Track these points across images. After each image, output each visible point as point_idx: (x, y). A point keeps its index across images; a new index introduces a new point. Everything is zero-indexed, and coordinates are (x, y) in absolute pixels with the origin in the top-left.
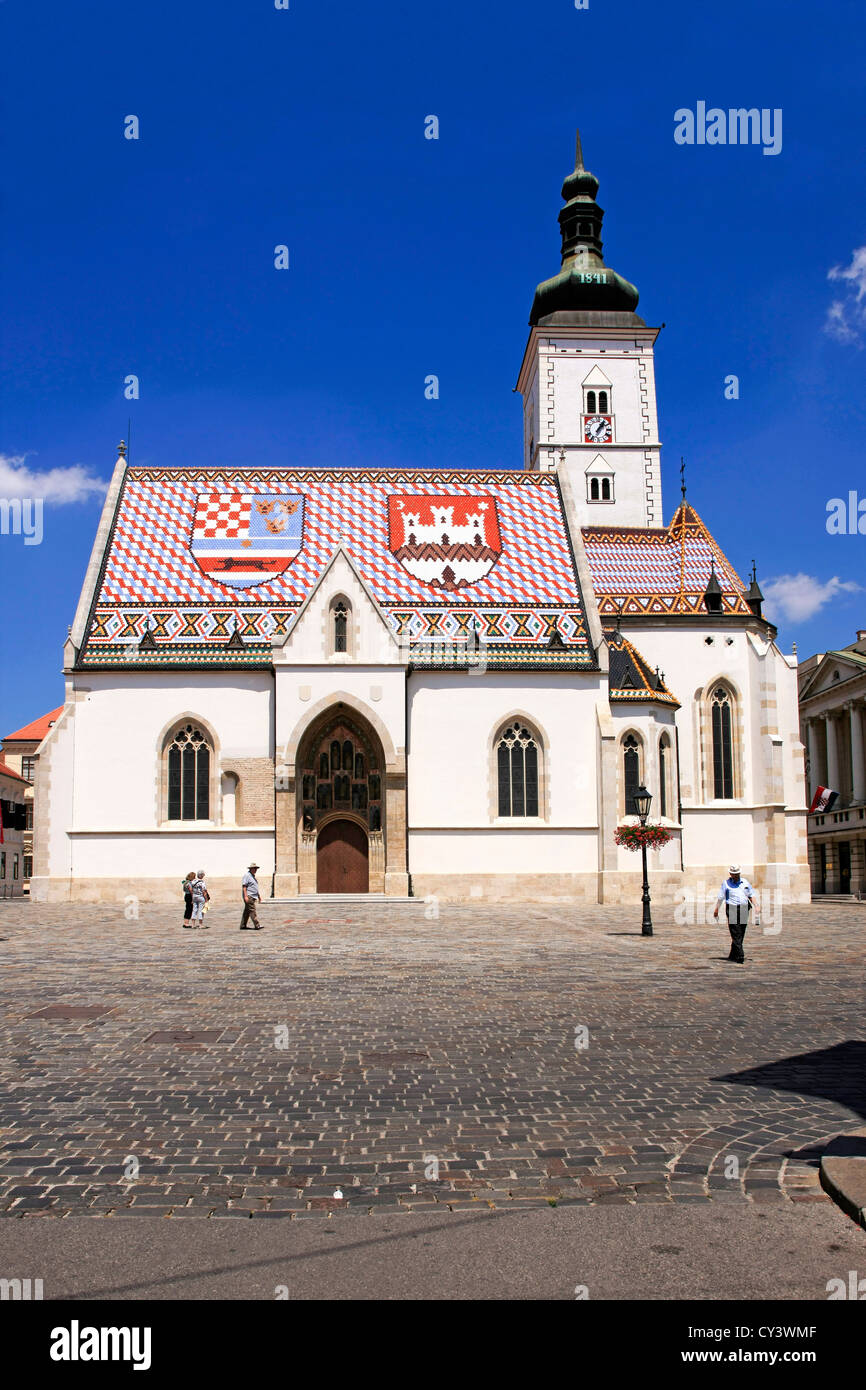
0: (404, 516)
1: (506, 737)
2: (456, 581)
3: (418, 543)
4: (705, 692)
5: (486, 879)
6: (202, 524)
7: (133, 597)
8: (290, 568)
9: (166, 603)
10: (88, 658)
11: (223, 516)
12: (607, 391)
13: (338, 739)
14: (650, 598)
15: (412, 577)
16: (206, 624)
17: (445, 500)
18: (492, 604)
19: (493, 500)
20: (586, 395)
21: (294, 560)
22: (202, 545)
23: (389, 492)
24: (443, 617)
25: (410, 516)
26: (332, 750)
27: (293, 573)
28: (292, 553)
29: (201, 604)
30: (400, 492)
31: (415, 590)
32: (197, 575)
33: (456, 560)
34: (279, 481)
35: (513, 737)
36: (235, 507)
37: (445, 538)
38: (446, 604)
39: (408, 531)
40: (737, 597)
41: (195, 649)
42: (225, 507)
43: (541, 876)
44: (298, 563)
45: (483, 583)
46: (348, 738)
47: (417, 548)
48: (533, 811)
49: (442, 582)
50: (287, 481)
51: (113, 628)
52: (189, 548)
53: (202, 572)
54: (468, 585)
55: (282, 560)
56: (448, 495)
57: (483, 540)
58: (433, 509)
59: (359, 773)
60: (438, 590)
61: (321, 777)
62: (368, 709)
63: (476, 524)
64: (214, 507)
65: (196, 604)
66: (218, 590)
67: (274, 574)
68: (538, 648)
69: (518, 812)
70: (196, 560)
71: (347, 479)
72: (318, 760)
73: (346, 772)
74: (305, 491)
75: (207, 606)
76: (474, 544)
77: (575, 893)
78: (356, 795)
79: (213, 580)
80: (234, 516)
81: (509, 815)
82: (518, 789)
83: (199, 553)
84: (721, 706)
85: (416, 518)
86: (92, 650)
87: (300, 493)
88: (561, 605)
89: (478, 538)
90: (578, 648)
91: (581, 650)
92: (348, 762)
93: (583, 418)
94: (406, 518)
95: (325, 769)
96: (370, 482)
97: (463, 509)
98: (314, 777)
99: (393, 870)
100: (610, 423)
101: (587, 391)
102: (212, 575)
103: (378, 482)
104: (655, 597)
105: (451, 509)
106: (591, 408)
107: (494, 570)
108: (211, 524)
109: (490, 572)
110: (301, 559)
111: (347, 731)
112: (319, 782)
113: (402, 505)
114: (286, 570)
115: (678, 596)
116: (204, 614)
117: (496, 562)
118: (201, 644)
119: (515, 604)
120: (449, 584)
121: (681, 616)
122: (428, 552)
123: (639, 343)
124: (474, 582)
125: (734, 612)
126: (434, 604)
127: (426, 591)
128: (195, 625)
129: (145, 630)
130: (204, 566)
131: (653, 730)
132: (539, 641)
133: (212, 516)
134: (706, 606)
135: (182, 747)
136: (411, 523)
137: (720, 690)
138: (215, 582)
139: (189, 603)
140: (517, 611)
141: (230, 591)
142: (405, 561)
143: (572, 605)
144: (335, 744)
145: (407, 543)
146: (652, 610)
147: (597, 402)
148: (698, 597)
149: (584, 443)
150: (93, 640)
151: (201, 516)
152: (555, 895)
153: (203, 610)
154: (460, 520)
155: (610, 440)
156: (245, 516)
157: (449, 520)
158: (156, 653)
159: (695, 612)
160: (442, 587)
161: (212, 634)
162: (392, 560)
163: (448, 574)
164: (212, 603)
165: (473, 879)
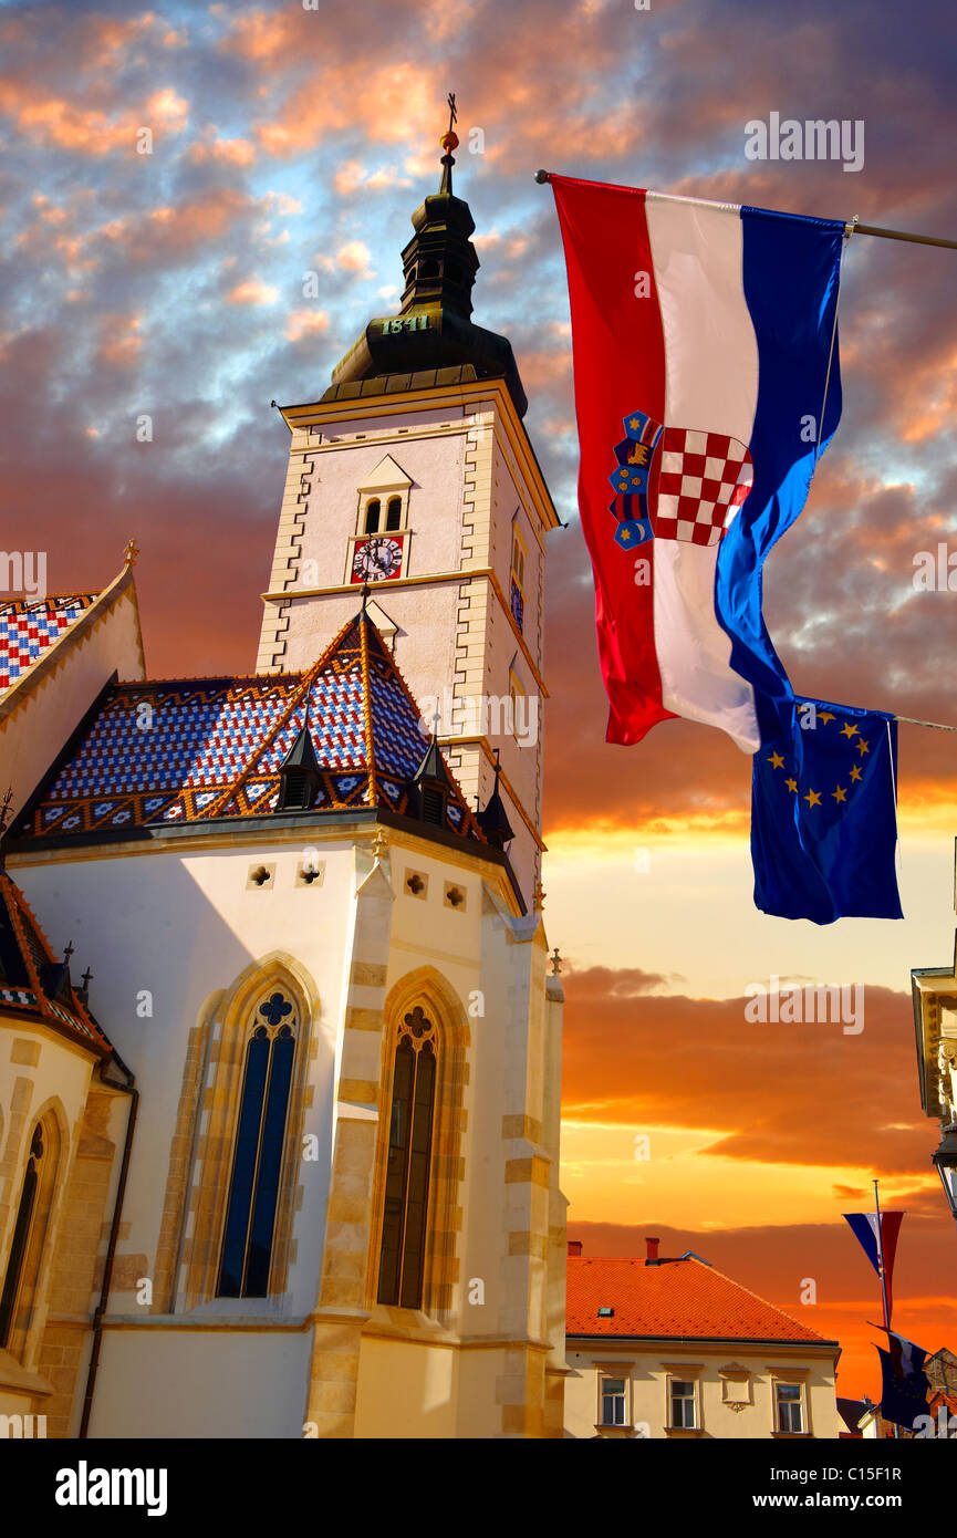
12: (403, 494)
20: (364, 506)
40: (364, 776)
84: (273, 1033)
93: (353, 544)
100: (401, 546)
101: (366, 498)
106: (372, 525)
115: (231, 788)
121: (211, 824)
123: (469, 409)
125: (339, 806)
134: (278, 799)
137: (274, 999)
147: (382, 515)
148: (273, 783)
149: (348, 584)
155: (397, 575)
159: (248, 813)
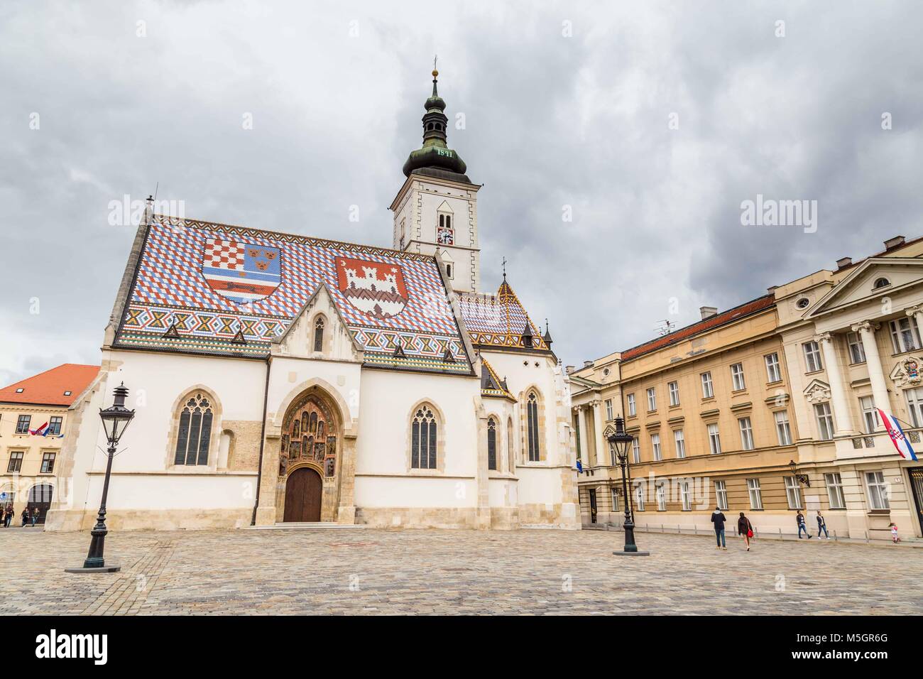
0: (346, 270)
1: (418, 415)
2: (383, 314)
3: (357, 288)
4: (524, 394)
5: (403, 511)
6: (210, 258)
7: (159, 300)
8: (274, 294)
9: (185, 307)
10: (123, 340)
11: (225, 254)
12: (451, 215)
13: (307, 411)
14: (492, 336)
15: (355, 308)
16: (216, 325)
17: (371, 264)
18: (407, 330)
19: (400, 268)
20: (439, 216)
21: (276, 289)
22: (210, 271)
23: (335, 255)
24: (377, 335)
25: (350, 271)
26: (303, 418)
27: (276, 297)
28: (275, 284)
29: (212, 310)
30: (342, 255)
31: (358, 317)
32: (208, 291)
33: (381, 300)
34: (263, 238)
35: (422, 415)
36: (233, 250)
37: (373, 286)
38: (378, 327)
39: (350, 280)
40: (539, 339)
41: (208, 340)
42: (225, 249)
43: (438, 510)
44: (279, 291)
45: (399, 316)
46: (314, 410)
47: (356, 291)
48: (433, 465)
49: (375, 313)
50: (268, 239)
51: (143, 320)
52: (201, 272)
53: (211, 289)
54: (390, 317)
55: (269, 288)
56: (372, 261)
57: (397, 290)
58: (364, 268)
59: (320, 435)
60: (372, 318)
61: (293, 437)
62: (335, 391)
63: (391, 280)
64: (218, 248)
65: (207, 310)
66: (224, 302)
67: (264, 297)
68: (438, 360)
69: (424, 466)
70: (207, 281)
71: (307, 243)
72: (292, 424)
73: (312, 434)
74: (280, 247)
75: (216, 312)
76: (391, 292)
77: (459, 522)
78: (317, 451)
79: (219, 295)
80: (232, 255)
81: (418, 467)
82: (424, 449)
83: (208, 276)
84: (532, 403)
85: (354, 272)
86: (126, 334)
87: (277, 247)
88: (448, 334)
89: (393, 289)
90: (461, 362)
91: (463, 363)
92: (313, 426)
93: (437, 229)
94: (348, 272)
95: (297, 431)
96: (323, 247)
97: (382, 271)
98: (288, 436)
99: (345, 505)
100: (452, 234)
101: (440, 214)
102: (218, 291)
103: (328, 247)
104: (495, 335)
105: (375, 270)
106: (442, 224)
107: (405, 309)
108: (216, 259)
109: (403, 310)
110: (281, 289)
111: (314, 405)
112: (292, 440)
113: (344, 264)
114: (271, 295)
115: (507, 336)
116: (214, 318)
117: (406, 305)
118: (213, 338)
119: (421, 331)
120: (379, 315)
121: (510, 347)
122: (362, 294)
123: (469, 192)
124: (394, 316)
125: (539, 348)
126: (371, 326)
127: (365, 318)
128: (208, 324)
129: (170, 324)
130: (213, 285)
131: (505, 415)
132: (438, 356)
133: (217, 253)
134: (524, 343)
135: (192, 410)
136: (351, 275)
137: (532, 394)
138: (221, 297)
139: (203, 309)
140: (422, 335)
141: (232, 304)
142: (349, 298)
143: (454, 335)
144: (306, 413)
145: (350, 287)
146: (493, 343)
147: (445, 221)
148: (518, 337)
149: (437, 243)
150: (127, 327)
151: (209, 252)
152: (446, 523)
153: (214, 315)
154: (381, 277)
155: (452, 243)
156: (241, 256)
157: (374, 276)
158: (178, 340)
159: (518, 346)
160: (374, 316)
161: (221, 332)
162: (341, 296)
163: (377, 308)
164: (219, 310)
165: (395, 510)
